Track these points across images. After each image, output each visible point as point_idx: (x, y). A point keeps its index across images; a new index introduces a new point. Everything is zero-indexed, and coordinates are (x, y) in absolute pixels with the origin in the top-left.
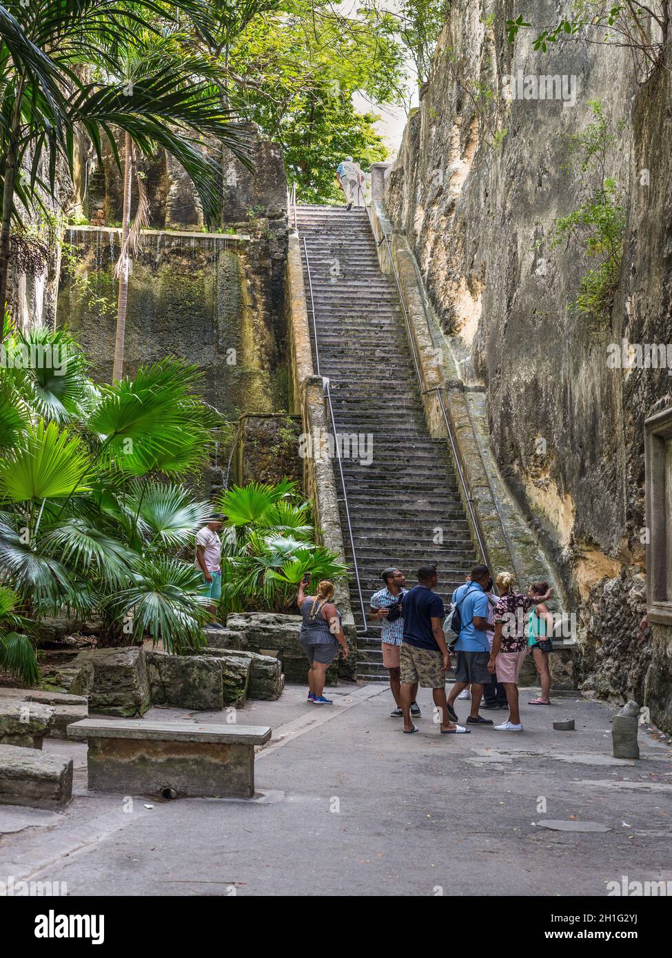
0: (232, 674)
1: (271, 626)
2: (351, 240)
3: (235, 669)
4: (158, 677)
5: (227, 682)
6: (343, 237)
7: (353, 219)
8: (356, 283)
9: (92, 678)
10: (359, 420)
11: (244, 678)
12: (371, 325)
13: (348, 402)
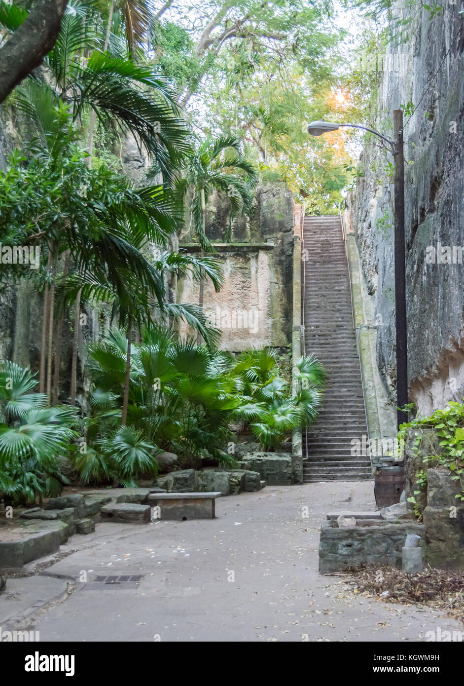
0: (234, 480)
1: (262, 458)
2: (333, 237)
3: (236, 478)
4: (202, 482)
5: (231, 483)
6: (328, 235)
7: (335, 224)
8: (329, 266)
9: (172, 483)
10: (323, 346)
11: (239, 481)
12: (335, 290)
13: (319, 336)
